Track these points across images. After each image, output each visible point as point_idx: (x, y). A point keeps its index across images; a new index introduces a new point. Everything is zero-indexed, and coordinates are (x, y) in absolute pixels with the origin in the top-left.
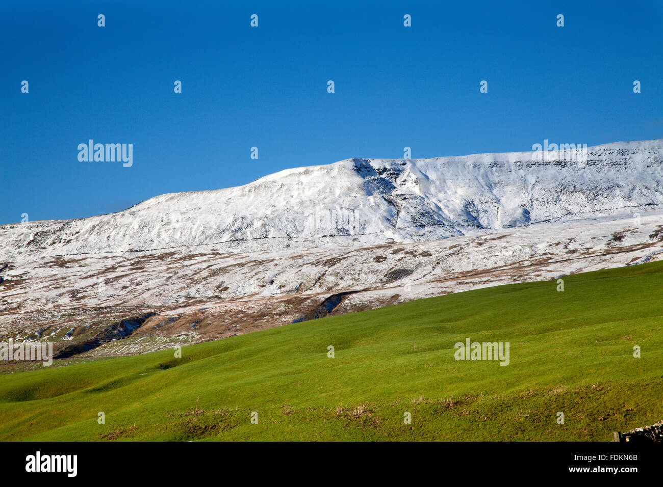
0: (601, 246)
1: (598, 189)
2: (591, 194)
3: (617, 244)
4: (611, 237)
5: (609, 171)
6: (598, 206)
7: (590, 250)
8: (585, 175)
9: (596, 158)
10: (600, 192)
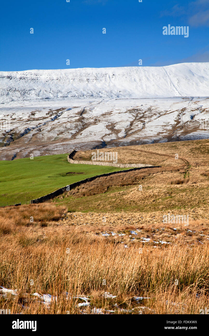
0: (26, 117)
1: (25, 90)
2: (23, 92)
3: (33, 116)
4: (30, 114)
5: (30, 82)
6: (25, 98)
7: (21, 119)
8: (20, 83)
9: (25, 76)
10: (26, 92)
